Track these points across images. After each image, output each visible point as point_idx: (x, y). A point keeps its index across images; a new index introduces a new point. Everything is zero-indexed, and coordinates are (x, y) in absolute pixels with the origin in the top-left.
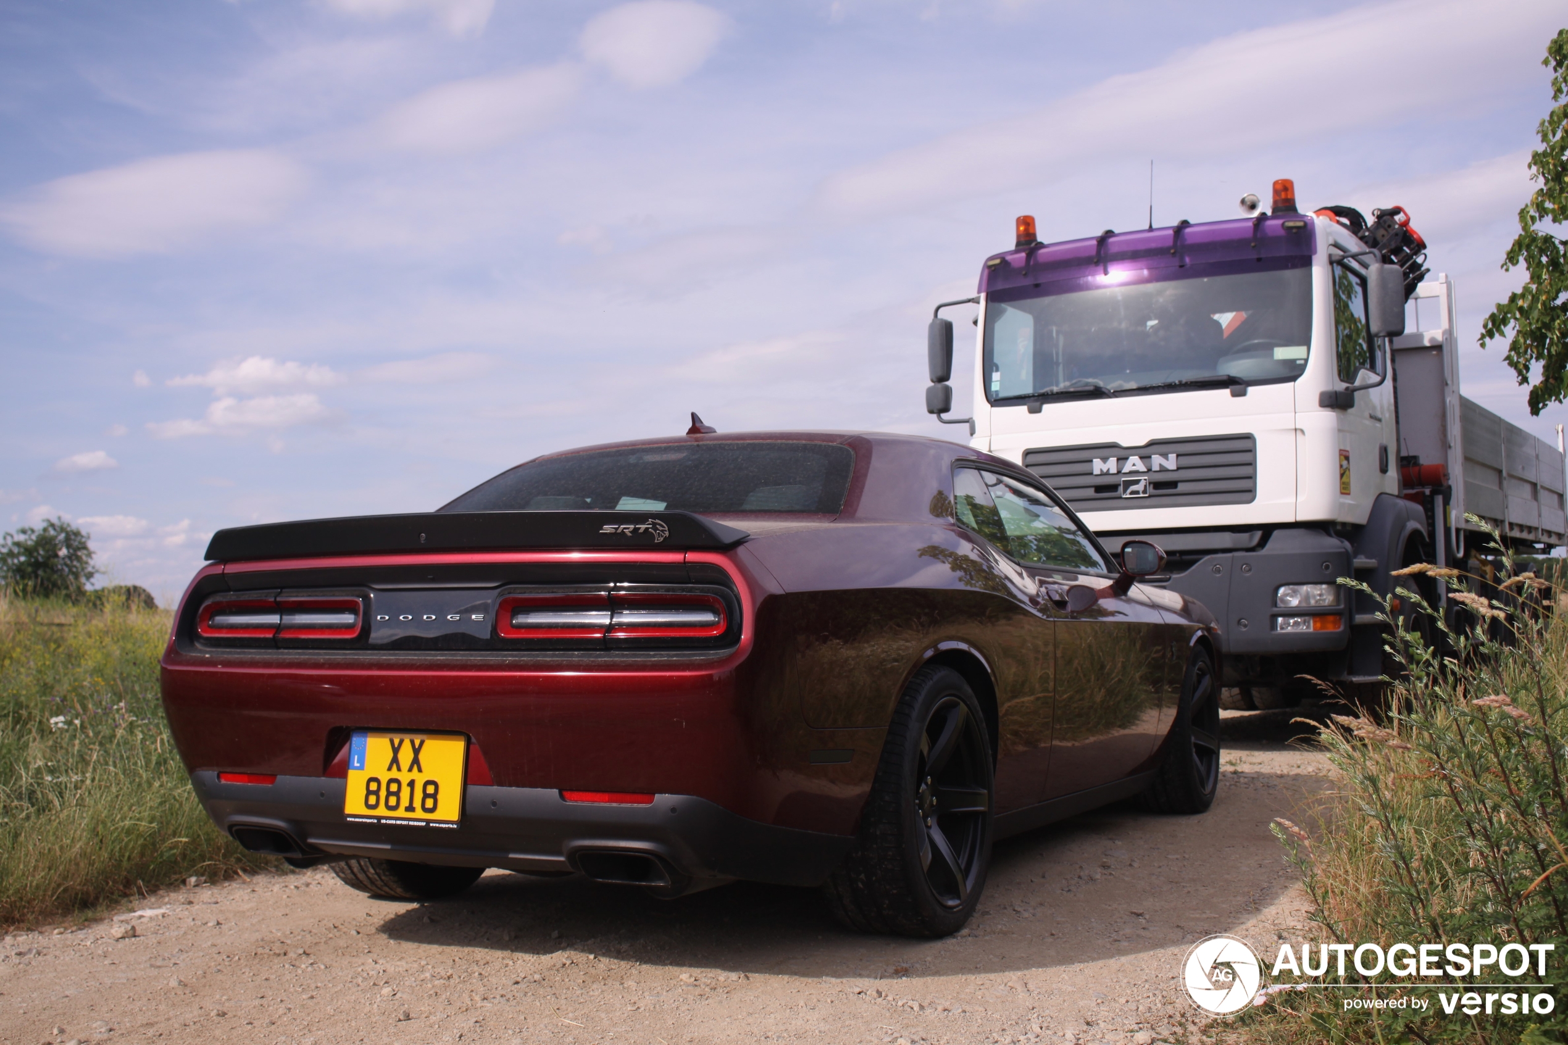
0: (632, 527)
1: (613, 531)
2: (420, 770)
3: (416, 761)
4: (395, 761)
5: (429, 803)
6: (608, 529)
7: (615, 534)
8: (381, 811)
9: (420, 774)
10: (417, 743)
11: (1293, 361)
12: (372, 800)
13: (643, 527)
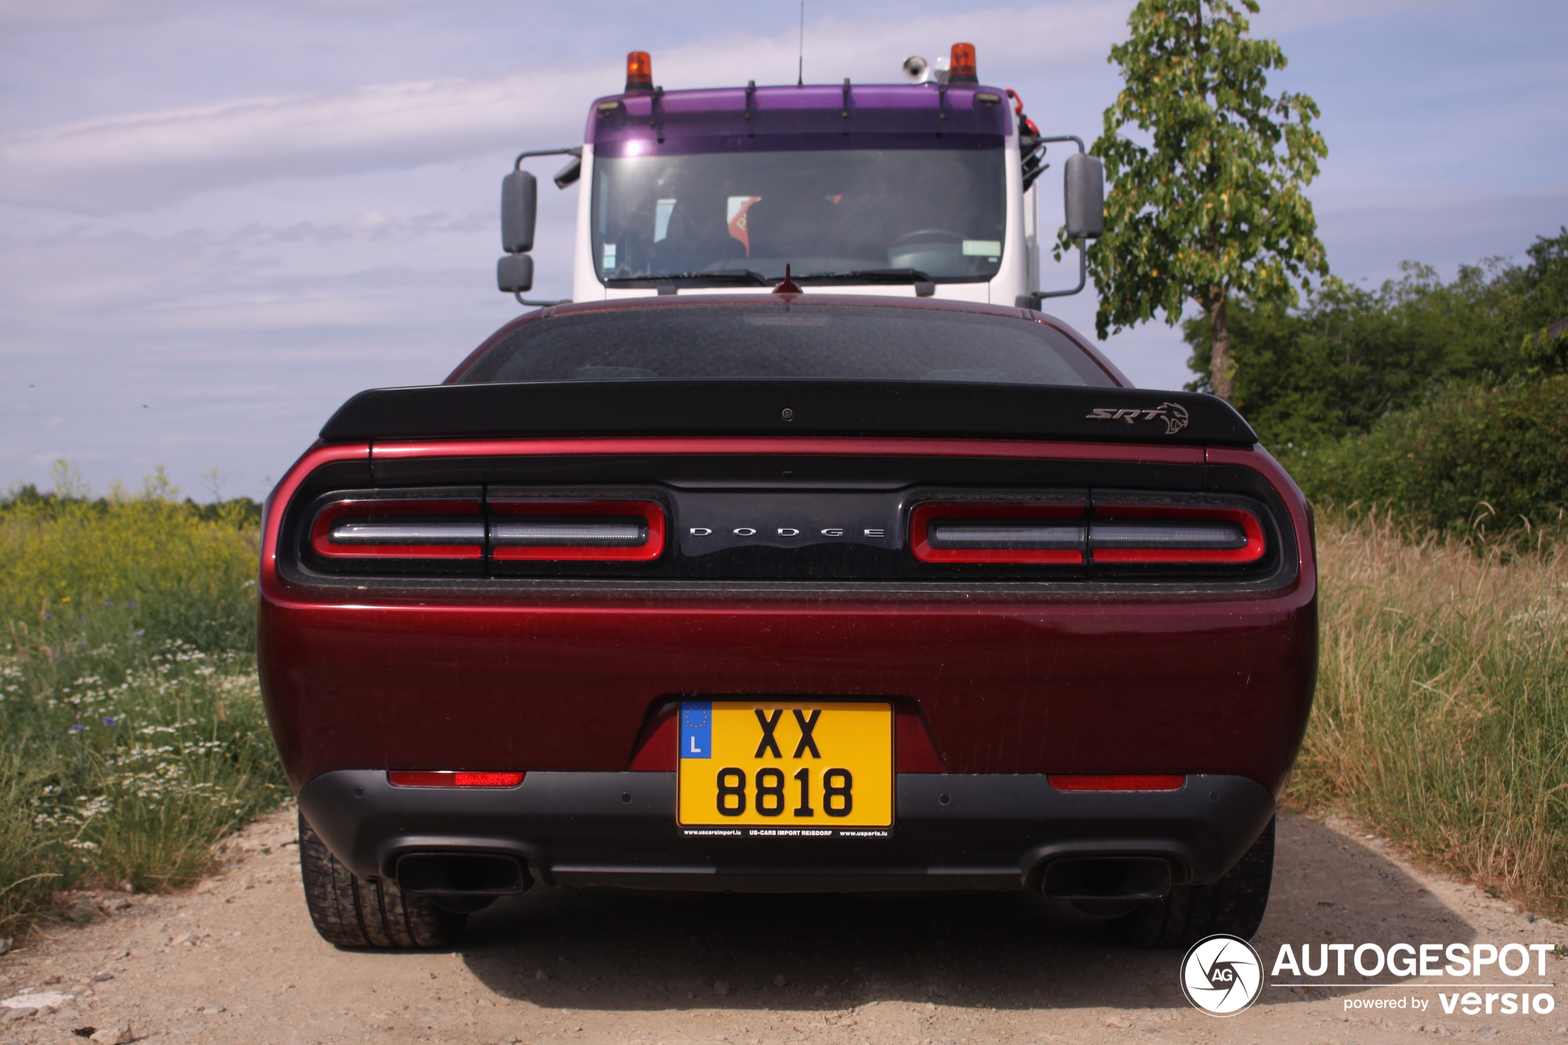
0: (1136, 413)
1: (1108, 416)
2: (816, 754)
3: (807, 742)
4: (769, 742)
5: (838, 802)
6: (1101, 413)
7: (1111, 420)
8: (750, 816)
9: (817, 760)
10: (807, 715)
11: (984, 259)
12: (732, 802)
13: (1152, 414)
